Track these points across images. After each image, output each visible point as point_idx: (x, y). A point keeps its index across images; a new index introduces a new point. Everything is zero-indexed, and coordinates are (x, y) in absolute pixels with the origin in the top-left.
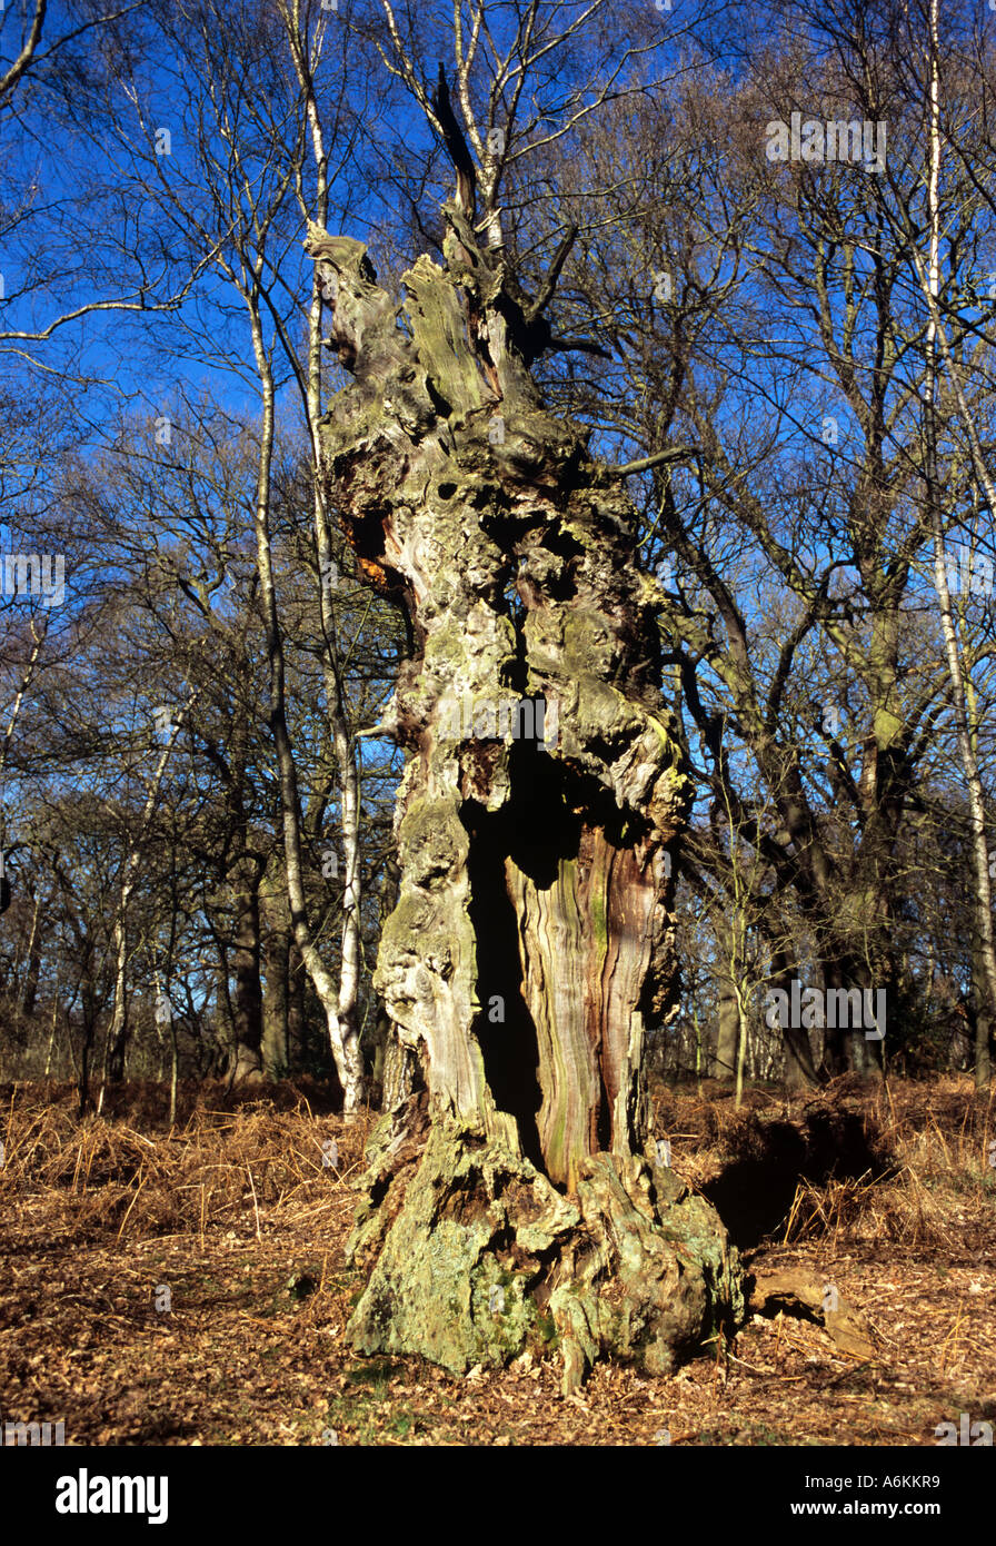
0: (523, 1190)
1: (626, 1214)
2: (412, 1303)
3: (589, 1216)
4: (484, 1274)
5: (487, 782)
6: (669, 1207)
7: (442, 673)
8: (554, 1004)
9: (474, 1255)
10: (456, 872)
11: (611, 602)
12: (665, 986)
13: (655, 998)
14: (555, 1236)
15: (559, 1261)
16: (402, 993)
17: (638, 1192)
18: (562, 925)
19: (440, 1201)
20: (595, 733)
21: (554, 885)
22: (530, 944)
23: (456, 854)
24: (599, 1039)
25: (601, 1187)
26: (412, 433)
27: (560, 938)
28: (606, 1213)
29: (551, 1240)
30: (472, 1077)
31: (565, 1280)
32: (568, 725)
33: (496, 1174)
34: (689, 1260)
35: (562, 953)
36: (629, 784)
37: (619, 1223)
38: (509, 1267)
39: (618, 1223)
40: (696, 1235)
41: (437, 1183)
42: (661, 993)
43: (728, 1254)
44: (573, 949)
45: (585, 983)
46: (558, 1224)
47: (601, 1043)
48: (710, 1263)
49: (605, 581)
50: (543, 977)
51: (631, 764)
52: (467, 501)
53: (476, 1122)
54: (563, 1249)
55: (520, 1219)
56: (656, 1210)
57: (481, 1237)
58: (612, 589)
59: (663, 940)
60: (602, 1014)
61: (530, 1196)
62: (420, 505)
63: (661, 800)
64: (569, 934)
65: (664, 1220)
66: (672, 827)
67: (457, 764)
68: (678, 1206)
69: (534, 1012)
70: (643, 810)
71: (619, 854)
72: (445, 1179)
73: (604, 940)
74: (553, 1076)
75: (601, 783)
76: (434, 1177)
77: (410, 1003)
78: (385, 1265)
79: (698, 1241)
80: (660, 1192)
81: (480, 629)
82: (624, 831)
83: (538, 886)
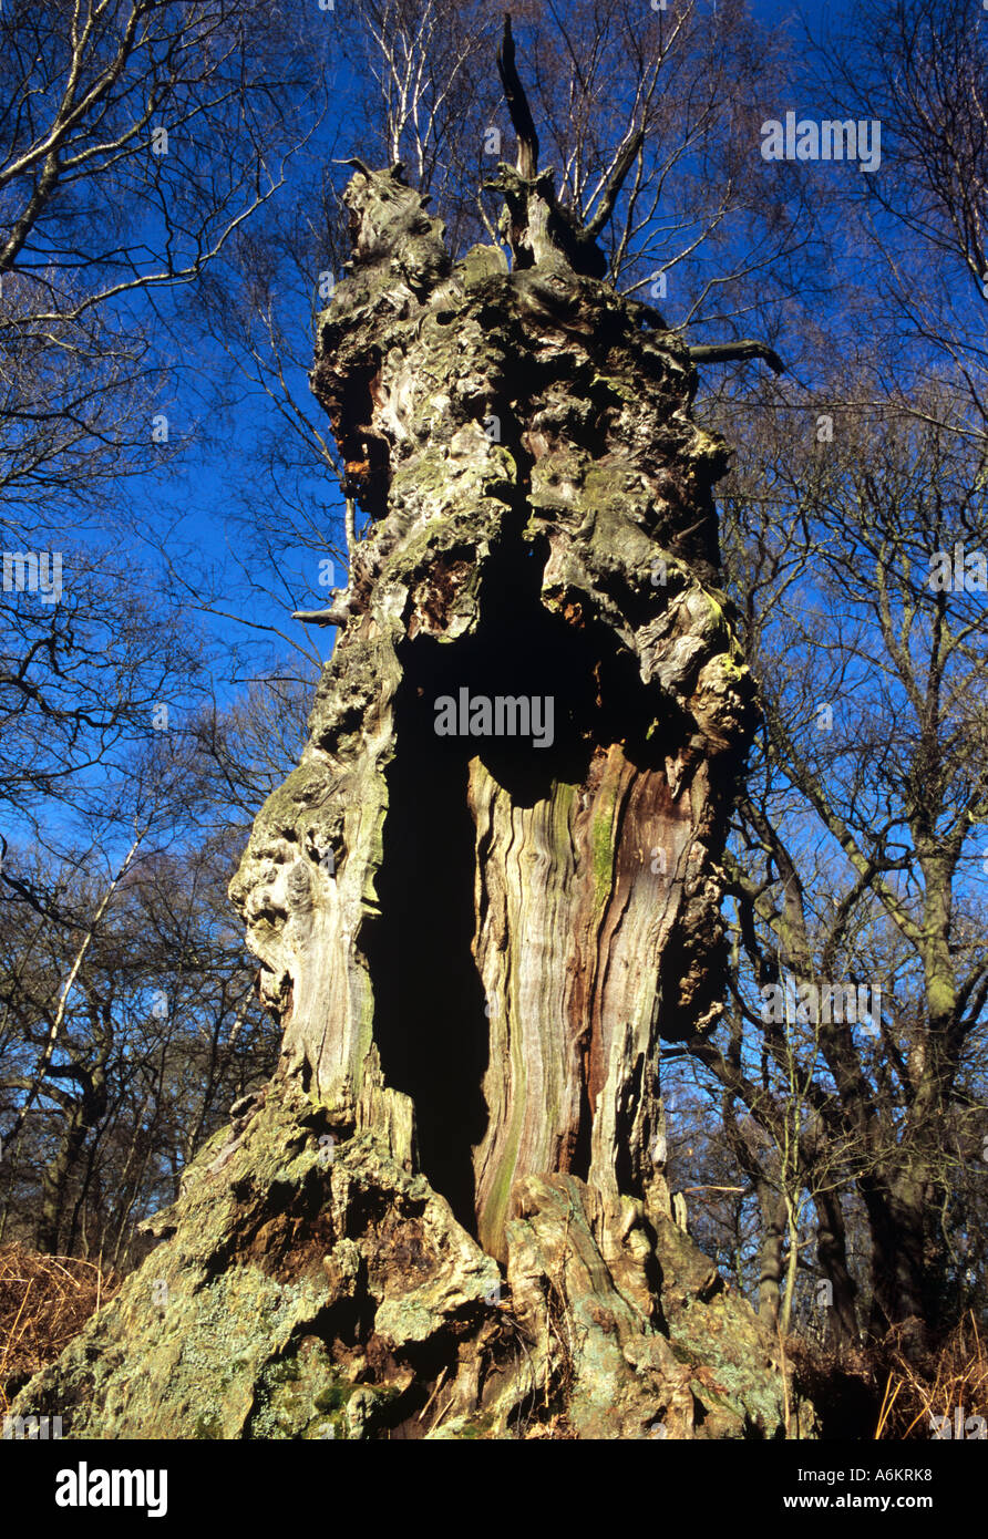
0: (405, 1230)
1: (595, 1291)
2: (119, 1411)
3: (520, 1282)
4: (293, 1378)
5: (444, 608)
6: (685, 1303)
7: (408, 506)
8: (518, 965)
9: (281, 1335)
10: (376, 717)
11: (653, 463)
12: (702, 963)
13: (684, 981)
14: (447, 1314)
15: (452, 1375)
16: (267, 900)
17: (625, 1260)
18: (543, 852)
19: (240, 1226)
20: (614, 567)
21: (540, 805)
22: (491, 881)
23: (378, 686)
24: (585, 1024)
25: (551, 1233)
26: (417, 285)
27: (539, 870)
28: (556, 1282)
29: (438, 1322)
30: (349, 1026)
31: (458, 1413)
32: (575, 551)
33: (354, 1186)
34: (717, 1399)
35: (538, 889)
36: (663, 659)
37: (581, 1306)
38: (352, 1375)
39: (578, 1307)
40: (732, 1360)
41: (242, 1190)
42: (693, 974)
43: (795, 1410)
44: (558, 890)
45: (571, 936)
46: (456, 1291)
47: (589, 1033)
48: (760, 1417)
49: (647, 436)
50: (506, 928)
51: (665, 635)
52: (470, 314)
53: (340, 1100)
54: (463, 1348)
55: (390, 1283)
56: (657, 1303)
57: (304, 1303)
58: (655, 445)
59: (700, 890)
60: (594, 987)
61: (417, 1243)
62: (412, 339)
63: (710, 690)
64: (552, 869)
65: (673, 1327)
66: (724, 734)
67: (406, 591)
68: (700, 1305)
69: (488, 978)
70: (681, 700)
71: (642, 777)
72: (256, 1186)
73: (608, 877)
74: (507, 1086)
75: (619, 642)
76: (237, 1176)
77: (279, 921)
78: (101, 1331)
79: (739, 1373)
80: (669, 1272)
81: (466, 451)
82: (651, 731)
83: (515, 803)
